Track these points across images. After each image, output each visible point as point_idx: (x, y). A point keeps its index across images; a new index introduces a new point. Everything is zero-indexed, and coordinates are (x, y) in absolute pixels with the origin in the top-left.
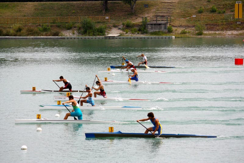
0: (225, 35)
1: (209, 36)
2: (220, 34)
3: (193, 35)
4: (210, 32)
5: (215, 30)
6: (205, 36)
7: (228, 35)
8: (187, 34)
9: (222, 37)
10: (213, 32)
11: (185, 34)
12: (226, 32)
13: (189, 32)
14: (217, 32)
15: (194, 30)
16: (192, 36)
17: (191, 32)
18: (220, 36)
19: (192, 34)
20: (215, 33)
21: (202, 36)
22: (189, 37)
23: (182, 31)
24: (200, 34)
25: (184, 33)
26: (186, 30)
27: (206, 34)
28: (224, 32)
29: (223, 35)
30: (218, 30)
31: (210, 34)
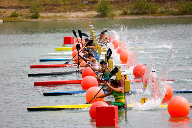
0: (69, 18)
1: (47, 20)
2: (61, 17)
3: (27, 17)
4: (49, 14)
5: (55, 12)
6: (43, 20)
7: (73, 17)
8: (19, 18)
9: (64, 20)
10: (52, 14)
11: (16, 18)
12: (69, 14)
13: (21, 15)
14: (58, 14)
15: (28, 12)
16: (26, 19)
17: (24, 14)
18: (62, 19)
19: (25, 17)
20: (56, 16)
21: (38, 20)
22: (21, 21)
23: (13, 13)
24: (36, 17)
25: (15, 15)
26: (17, 12)
27: (44, 17)
28: (67, 14)
29: (66, 18)
30: (59, 12)
31: (48, 17)
